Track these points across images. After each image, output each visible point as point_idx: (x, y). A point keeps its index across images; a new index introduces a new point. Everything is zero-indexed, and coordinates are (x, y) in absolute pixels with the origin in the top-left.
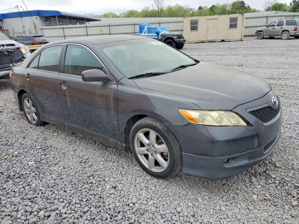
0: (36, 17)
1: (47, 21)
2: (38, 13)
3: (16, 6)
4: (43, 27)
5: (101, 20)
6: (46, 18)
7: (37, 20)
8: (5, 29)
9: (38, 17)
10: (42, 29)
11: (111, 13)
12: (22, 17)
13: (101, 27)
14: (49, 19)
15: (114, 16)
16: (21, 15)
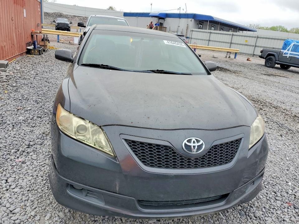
0: (191, 19)
1: (200, 24)
2: (194, 16)
3: (179, 8)
4: (194, 29)
5: (256, 31)
6: (200, 22)
7: (191, 22)
8: (164, 27)
9: (193, 20)
10: (193, 31)
11: (280, 27)
12: (180, 18)
13: (248, 38)
14: (203, 22)
15: (285, 30)
16: (180, 16)
